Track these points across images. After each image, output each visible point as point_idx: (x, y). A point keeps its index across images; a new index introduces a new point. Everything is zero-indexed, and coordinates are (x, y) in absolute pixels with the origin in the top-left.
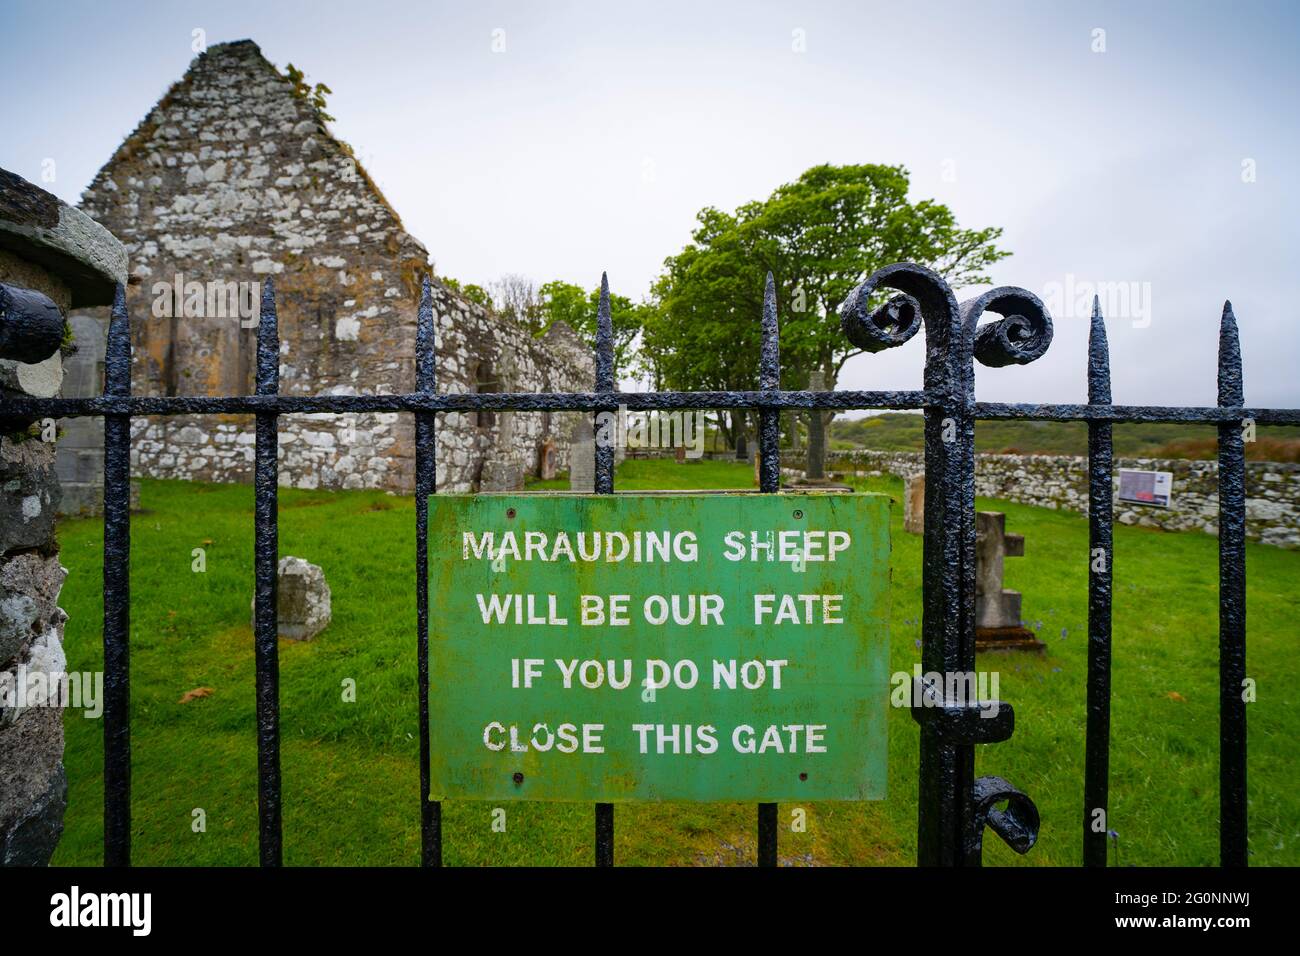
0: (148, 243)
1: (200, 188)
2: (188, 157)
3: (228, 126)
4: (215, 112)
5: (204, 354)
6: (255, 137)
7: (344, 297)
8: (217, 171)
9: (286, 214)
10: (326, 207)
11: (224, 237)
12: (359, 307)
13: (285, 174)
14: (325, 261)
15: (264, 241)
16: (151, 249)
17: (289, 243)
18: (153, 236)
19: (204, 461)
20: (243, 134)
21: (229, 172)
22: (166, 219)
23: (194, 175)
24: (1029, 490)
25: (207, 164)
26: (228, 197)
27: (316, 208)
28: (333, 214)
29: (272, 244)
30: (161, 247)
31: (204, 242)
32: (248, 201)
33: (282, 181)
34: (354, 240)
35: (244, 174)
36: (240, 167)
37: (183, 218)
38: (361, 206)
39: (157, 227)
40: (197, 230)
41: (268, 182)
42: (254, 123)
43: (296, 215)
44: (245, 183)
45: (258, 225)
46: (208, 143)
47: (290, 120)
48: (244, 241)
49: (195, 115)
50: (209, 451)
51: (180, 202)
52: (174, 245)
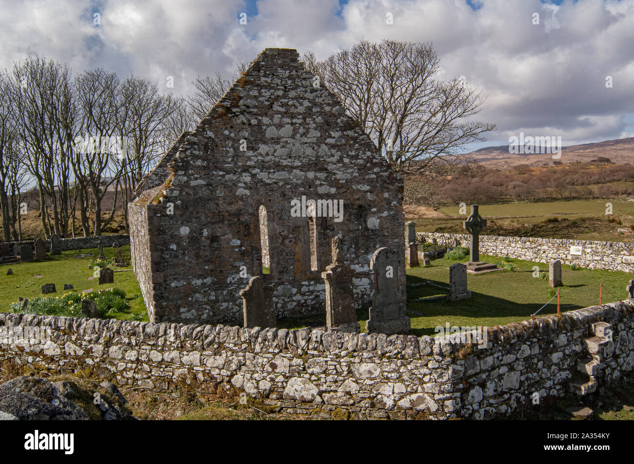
0: (244, 174)
1: (276, 141)
2: (265, 120)
3: (290, 103)
4: (281, 93)
5: (291, 241)
6: (309, 113)
7: (370, 207)
8: (287, 130)
9: (334, 159)
10: (356, 157)
11: (297, 172)
12: (379, 211)
13: (330, 137)
14: (359, 187)
15: (322, 175)
16: (246, 177)
17: (338, 177)
18: (246, 169)
19: (295, 304)
20: (301, 109)
21: (295, 132)
22: (255, 159)
23: (271, 132)
25: (280, 126)
26: (296, 147)
27: (352, 157)
28: (361, 162)
29: (327, 177)
30: (253, 176)
31: (284, 175)
32: (309, 151)
33: (329, 140)
34: (374, 176)
35: (304, 134)
36: (301, 130)
37: (267, 159)
38: (374, 158)
39: (249, 163)
40: (278, 167)
41: (320, 141)
42: (306, 103)
43: (340, 160)
44: (305, 140)
45: (318, 165)
46: (279, 113)
47: (328, 104)
48: (311, 175)
49: (266, 93)
50: (298, 297)
51: (263, 148)
52: (263, 176)
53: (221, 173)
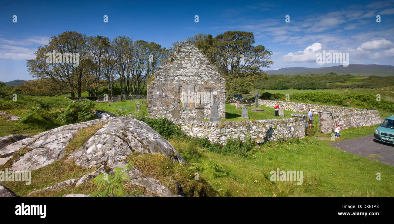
0: (176, 77)
1: (186, 68)
2: (183, 62)
3: (190, 57)
4: (187, 54)
6: (196, 59)
7: (214, 88)
8: (189, 65)
9: (203, 74)
10: (210, 73)
11: (192, 77)
12: (217, 90)
13: (202, 67)
14: (211, 82)
15: (200, 78)
16: (176, 78)
17: (204, 79)
18: (177, 76)
19: (190, 116)
20: (193, 59)
21: (191, 65)
22: (179, 73)
23: (184, 65)
24: (286, 107)
25: (187, 63)
26: (191, 70)
27: (209, 73)
28: (212, 74)
29: (201, 79)
30: (178, 78)
31: (187, 78)
32: (196, 71)
33: (202, 68)
34: (216, 79)
35: (194, 66)
36: (194, 65)
37: (183, 73)
38: (216, 73)
39: (177, 74)
40: (186, 76)
41: (199, 68)
42: (195, 57)
43: (205, 74)
44: (195, 68)
45: (199, 75)
46: (187, 59)
47: (202, 57)
48: (196, 78)
49: (183, 54)
50: (191, 114)
51: (182, 70)
52: (181, 78)
53: (169, 77)
